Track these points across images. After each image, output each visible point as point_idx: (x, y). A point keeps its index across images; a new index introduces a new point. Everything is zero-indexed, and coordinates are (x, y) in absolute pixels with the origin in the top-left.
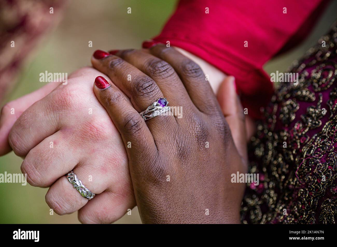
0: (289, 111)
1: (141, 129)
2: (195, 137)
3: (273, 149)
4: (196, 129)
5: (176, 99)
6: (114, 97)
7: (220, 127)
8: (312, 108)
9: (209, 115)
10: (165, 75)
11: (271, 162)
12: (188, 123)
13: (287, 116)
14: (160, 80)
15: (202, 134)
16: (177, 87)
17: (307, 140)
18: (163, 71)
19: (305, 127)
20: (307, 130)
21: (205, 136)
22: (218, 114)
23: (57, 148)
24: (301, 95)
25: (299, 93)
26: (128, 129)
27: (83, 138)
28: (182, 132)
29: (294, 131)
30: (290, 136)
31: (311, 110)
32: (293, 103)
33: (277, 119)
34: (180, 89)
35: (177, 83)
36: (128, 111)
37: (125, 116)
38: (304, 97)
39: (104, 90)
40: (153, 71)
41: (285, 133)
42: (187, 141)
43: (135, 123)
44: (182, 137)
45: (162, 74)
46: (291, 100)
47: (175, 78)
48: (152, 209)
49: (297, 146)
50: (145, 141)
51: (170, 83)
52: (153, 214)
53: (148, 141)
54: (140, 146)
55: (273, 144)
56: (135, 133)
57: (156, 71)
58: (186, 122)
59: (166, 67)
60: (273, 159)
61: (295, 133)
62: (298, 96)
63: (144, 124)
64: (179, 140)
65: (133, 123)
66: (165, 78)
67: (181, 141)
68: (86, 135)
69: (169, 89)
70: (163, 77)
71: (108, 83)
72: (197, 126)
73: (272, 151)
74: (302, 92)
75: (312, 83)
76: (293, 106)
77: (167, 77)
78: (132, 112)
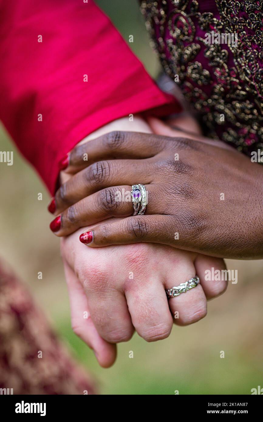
0: (199, 74)
1: (146, 222)
2: (178, 173)
3: (225, 106)
4: (171, 169)
5: (135, 174)
6: (104, 234)
7: (180, 146)
8: (207, 52)
9: (164, 150)
10: (106, 172)
11: (235, 115)
12: (162, 173)
13: (203, 77)
14: (109, 179)
15: (178, 166)
16: (123, 167)
17: (235, 70)
18: (102, 171)
19: (222, 67)
20: (226, 66)
21: (181, 164)
22: (167, 141)
23: (142, 299)
24: (189, 56)
25: (186, 57)
26: (140, 234)
27: (141, 272)
28: (168, 184)
29: (220, 78)
30: (222, 84)
31: (208, 53)
32: (193, 67)
33: (200, 87)
34: (127, 165)
35: (120, 165)
36: (124, 227)
37: (127, 232)
38: (192, 54)
39: (94, 239)
40: (98, 181)
41: (218, 87)
42: (178, 183)
43: (138, 225)
44: (172, 186)
45: (104, 174)
46: (188, 67)
47: (114, 165)
48: (223, 244)
49: (236, 82)
50: (159, 224)
51: (116, 171)
52: (228, 245)
53: (160, 221)
54: (161, 231)
55: (220, 103)
56: (147, 230)
57: (99, 178)
58: (160, 175)
59: (100, 167)
60: (234, 112)
61: (223, 78)
62: (188, 58)
63: (142, 217)
64: (173, 190)
65: (137, 228)
66: (109, 173)
67: (175, 189)
68: (140, 268)
69: (122, 175)
70: (108, 175)
71: (90, 232)
72: (169, 167)
73: (227, 108)
74: (186, 54)
75: (182, 40)
76: (196, 67)
77: (110, 171)
78: (127, 223)
